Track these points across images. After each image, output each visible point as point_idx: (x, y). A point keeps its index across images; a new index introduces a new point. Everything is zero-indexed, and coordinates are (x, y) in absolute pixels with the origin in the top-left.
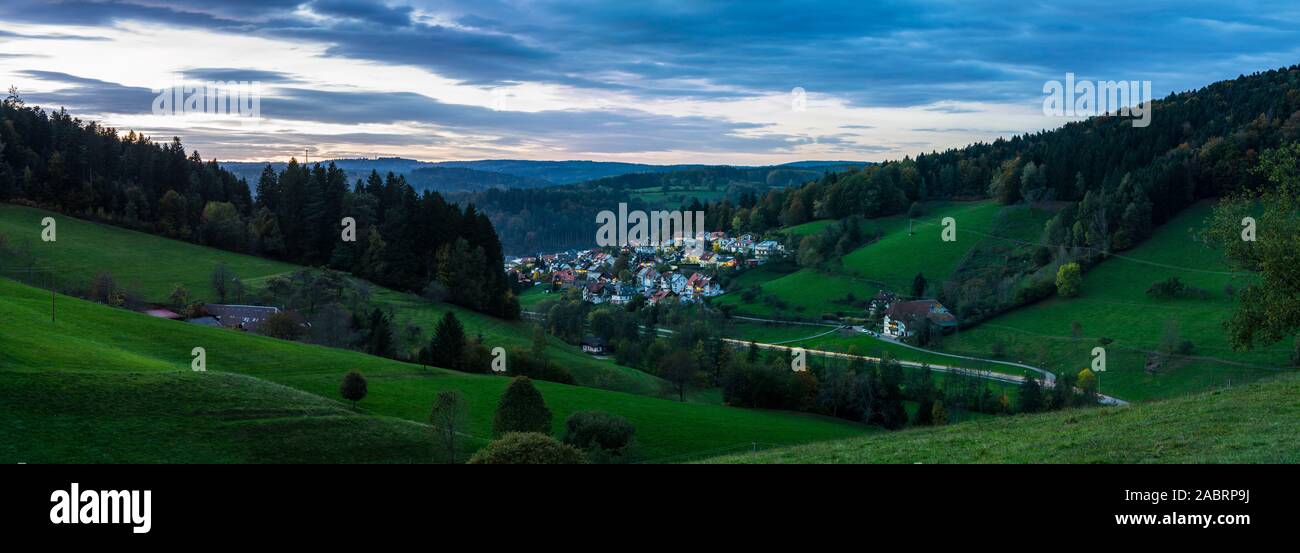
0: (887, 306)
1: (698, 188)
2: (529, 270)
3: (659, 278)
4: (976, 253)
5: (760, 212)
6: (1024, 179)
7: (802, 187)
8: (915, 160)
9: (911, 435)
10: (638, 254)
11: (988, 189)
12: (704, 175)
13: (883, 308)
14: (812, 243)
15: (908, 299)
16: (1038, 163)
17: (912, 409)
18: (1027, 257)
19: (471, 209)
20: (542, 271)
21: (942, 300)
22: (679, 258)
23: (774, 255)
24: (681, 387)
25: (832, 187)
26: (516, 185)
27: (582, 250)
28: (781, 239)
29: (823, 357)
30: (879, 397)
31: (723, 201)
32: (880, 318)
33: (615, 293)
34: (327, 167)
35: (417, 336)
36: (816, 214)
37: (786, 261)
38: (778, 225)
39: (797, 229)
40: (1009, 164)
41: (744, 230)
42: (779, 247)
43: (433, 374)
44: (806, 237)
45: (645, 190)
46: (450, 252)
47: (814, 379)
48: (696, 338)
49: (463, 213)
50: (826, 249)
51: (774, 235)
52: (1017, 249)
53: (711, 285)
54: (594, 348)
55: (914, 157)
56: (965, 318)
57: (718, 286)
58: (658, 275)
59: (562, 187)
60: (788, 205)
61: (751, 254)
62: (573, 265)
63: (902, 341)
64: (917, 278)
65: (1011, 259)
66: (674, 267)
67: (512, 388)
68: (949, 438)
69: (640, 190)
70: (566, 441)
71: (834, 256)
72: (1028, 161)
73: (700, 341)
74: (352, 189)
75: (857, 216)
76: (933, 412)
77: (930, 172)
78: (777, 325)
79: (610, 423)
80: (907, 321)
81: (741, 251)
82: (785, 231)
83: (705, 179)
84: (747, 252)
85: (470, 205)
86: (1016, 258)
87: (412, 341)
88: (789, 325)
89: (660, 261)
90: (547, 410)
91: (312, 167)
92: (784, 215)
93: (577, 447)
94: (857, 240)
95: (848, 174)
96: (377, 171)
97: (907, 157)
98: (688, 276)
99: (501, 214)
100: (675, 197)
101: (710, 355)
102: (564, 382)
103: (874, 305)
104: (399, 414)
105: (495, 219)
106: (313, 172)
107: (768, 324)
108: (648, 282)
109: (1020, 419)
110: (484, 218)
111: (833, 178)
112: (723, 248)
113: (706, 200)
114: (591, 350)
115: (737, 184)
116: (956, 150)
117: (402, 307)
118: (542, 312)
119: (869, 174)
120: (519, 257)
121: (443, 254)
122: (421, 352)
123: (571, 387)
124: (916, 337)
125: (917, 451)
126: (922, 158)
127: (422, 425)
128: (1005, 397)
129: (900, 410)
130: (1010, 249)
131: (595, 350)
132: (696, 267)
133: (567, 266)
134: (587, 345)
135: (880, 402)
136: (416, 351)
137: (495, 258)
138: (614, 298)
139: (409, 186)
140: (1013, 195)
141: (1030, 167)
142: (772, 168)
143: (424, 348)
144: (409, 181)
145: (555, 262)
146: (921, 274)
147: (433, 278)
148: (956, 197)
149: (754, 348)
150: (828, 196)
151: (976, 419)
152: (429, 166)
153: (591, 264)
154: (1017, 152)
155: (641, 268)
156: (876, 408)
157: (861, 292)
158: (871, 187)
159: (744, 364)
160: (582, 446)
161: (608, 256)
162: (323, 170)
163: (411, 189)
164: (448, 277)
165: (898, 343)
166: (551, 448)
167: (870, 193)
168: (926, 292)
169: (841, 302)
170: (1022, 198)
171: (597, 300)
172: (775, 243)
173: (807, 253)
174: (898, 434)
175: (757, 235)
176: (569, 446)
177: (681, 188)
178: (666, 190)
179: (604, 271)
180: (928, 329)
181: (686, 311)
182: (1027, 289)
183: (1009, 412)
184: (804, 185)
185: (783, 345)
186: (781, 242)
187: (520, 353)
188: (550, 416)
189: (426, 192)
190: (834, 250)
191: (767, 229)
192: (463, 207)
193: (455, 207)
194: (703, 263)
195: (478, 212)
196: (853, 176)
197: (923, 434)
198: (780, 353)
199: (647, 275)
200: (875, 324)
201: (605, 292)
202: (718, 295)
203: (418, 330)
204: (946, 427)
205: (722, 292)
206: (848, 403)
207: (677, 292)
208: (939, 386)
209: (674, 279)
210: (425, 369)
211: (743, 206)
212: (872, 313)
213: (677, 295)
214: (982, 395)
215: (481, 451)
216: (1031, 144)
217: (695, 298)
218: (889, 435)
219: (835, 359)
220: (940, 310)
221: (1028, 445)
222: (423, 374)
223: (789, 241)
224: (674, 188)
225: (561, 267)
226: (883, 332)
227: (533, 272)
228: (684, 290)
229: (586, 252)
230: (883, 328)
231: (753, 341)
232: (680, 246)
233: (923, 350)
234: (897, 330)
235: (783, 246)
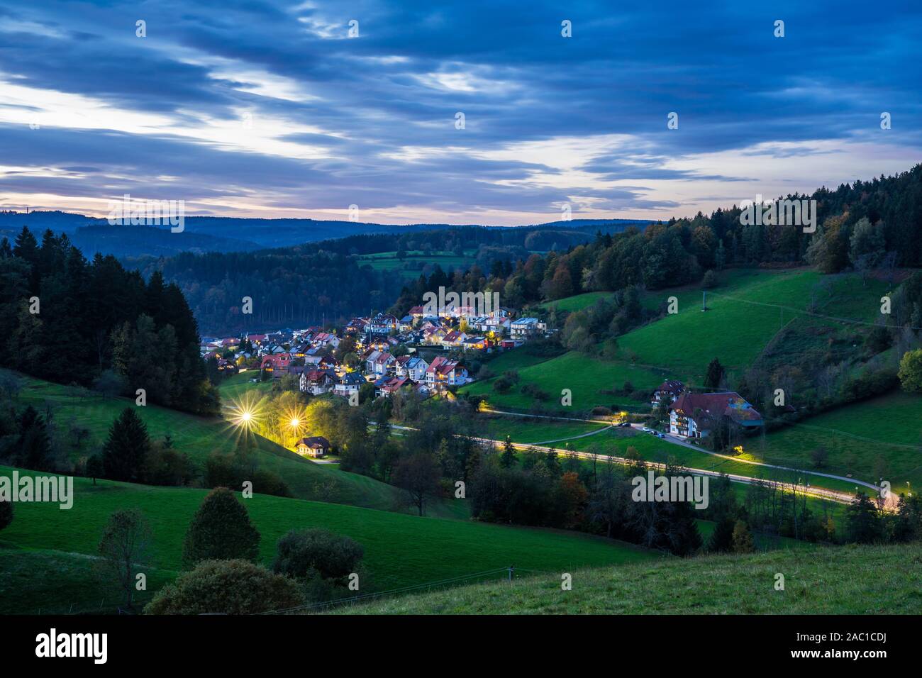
0: (674, 399)
1: (441, 253)
2: (232, 354)
3: (393, 363)
4: (789, 334)
5: (517, 282)
6: (854, 240)
7: (568, 252)
8: (710, 217)
9: (708, 564)
10: (367, 334)
11: (805, 253)
12: (448, 237)
13: (668, 402)
14: (581, 320)
15: (703, 391)
16: (873, 219)
17: (706, 531)
18: (858, 340)
19: (157, 278)
20: (248, 355)
21: (744, 393)
22: (417, 339)
23: (534, 334)
24: (420, 498)
25: (605, 252)
26: (214, 248)
27: (298, 329)
28: (543, 315)
29: (594, 463)
31: (472, 269)
32: (665, 412)
33: (339, 382)
35: (84, 441)
36: (585, 285)
37: (550, 342)
38: (538, 298)
39: (562, 303)
40: (834, 222)
42: (540, 326)
43: (109, 489)
44: (573, 314)
45: (377, 255)
46: (130, 333)
47: (583, 488)
48: (438, 437)
49: (147, 282)
50: (599, 328)
51: (536, 310)
52: (845, 330)
53: (457, 371)
54: (313, 448)
55: (708, 214)
56: (775, 417)
57: (465, 373)
58: (393, 359)
59: (273, 251)
60: (551, 275)
61: (506, 333)
62: (287, 348)
63: (693, 442)
64: (712, 365)
65: (835, 342)
66: (412, 350)
67: (208, 504)
68: (756, 571)
69: (370, 256)
70: (278, 569)
71: (608, 336)
72: (861, 217)
73: (444, 441)
75: (637, 287)
76: (734, 535)
77: (729, 232)
78: (539, 421)
79: (332, 544)
80: (700, 418)
81: (493, 329)
82: (547, 306)
83: (449, 242)
84: (500, 330)
85: (156, 273)
86: (842, 342)
87: (78, 447)
88: (552, 421)
89: (395, 342)
90: (253, 529)
92: (546, 286)
93: (291, 576)
94: (637, 316)
95: (627, 236)
96: (29, 228)
97: (700, 213)
98: (429, 361)
99: (195, 286)
100: (414, 263)
101: (456, 458)
102: (275, 494)
103: (658, 398)
104: (57, 545)
105: (189, 290)
107: (526, 419)
108: (379, 368)
109: (853, 552)
110: (175, 290)
111: (608, 241)
112: (472, 326)
113: (451, 269)
114: (310, 452)
115: (489, 248)
117: (64, 404)
119: (651, 235)
120: (220, 339)
121: (121, 335)
122: (89, 461)
123: (284, 500)
124: (711, 439)
125: (715, 585)
126: (719, 215)
127: (88, 557)
128: (830, 521)
129: (692, 530)
130: (835, 330)
131: (316, 452)
132: (439, 349)
133: (280, 349)
134: (304, 445)
135: (666, 520)
136: (83, 460)
137: (189, 338)
138: (339, 387)
139: (74, 248)
140: (840, 260)
141: (863, 224)
142: (531, 229)
143: (93, 457)
144: (75, 242)
145: (264, 344)
146: (717, 361)
147: (107, 366)
148: (763, 264)
149: (510, 450)
150: (600, 263)
151: (791, 547)
152: (100, 223)
153: (310, 346)
154: (845, 205)
155: (373, 350)
156: (660, 528)
157: (641, 380)
158: (653, 252)
159: (497, 469)
160: (298, 575)
161: (331, 336)
163: (77, 253)
164: (126, 364)
165: (688, 445)
166: (257, 579)
167: (653, 259)
168: (723, 382)
169: (618, 393)
170: (851, 265)
171: (318, 390)
172: (535, 321)
173: (574, 333)
174: (690, 562)
175: (513, 310)
176: (281, 575)
177: (420, 253)
178: (402, 256)
179: (326, 355)
180: (726, 428)
182: (857, 381)
183: (836, 542)
184: (571, 249)
185: (544, 445)
186: (543, 320)
187: (220, 458)
188: (257, 536)
189: (98, 256)
190: (607, 329)
191: (525, 303)
192: (147, 277)
193: (137, 276)
194: (447, 345)
195: (166, 282)
196: (632, 239)
197: (724, 564)
198: (542, 455)
199: (380, 360)
200: (660, 422)
201: (327, 380)
202: (466, 384)
203: (85, 433)
204: (752, 555)
205: (470, 380)
206: (626, 521)
207: (415, 381)
208: (741, 501)
209: (412, 364)
210: (95, 484)
211: (496, 275)
212: (655, 407)
213: (415, 384)
214: (798, 515)
215: (167, 587)
216: (864, 196)
217: (437, 387)
218: (678, 562)
219: (609, 465)
220: (741, 405)
221: (864, 586)
222: (91, 490)
223: (552, 317)
224: (411, 253)
225: (273, 349)
226: (669, 432)
227: (237, 356)
228: (424, 377)
229: (304, 331)
230: (669, 426)
231: (509, 441)
232: (420, 325)
233: (721, 456)
234: (687, 429)
235: (545, 324)
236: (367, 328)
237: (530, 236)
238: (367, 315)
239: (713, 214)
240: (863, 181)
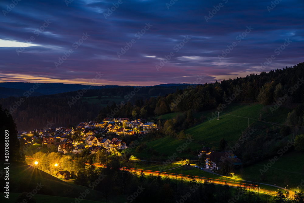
0: (207, 154)
1: (115, 97)
5: (145, 108)
6: (276, 92)
7: (166, 96)
8: (220, 83)
10: (86, 129)
11: (257, 97)
13: (205, 155)
14: (171, 123)
15: (217, 151)
16: (283, 84)
20: (37, 138)
22: (106, 131)
23: (152, 129)
28: (156, 121)
29: (176, 180)
32: (204, 160)
33: (74, 149)
37: (158, 132)
38: (154, 115)
40: (268, 85)
41: (137, 118)
42: (155, 125)
44: (168, 121)
45: (90, 98)
50: (178, 126)
51: (153, 119)
53: (122, 144)
56: (246, 161)
57: (125, 144)
58: (96, 139)
60: (159, 105)
61: (141, 129)
63: (215, 172)
64: (222, 140)
66: (104, 135)
69: (87, 98)
72: (278, 83)
75: (192, 110)
78: (154, 163)
80: (217, 162)
82: (157, 117)
84: (139, 127)
89: (97, 132)
92: (157, 110)
94: (192, 122)
98: (110, 139)
103: (201, 154)
108: (91, 143)
111: (181, 92)
112: (128, 126)
114: (62, 177)
116: (241, 78)
119: (198, 90)
120: (26, 132)
130: (269, 127)
132: (114, 135)
133: (50, 135)
140: (270, 100)
142: (151, 87)
145: (44, 133)
146: (224, 139)
148: (241, 101)
149: (143, 175)
153: (62, 134)
154: (272, 79)
155: (87, 136)
157: (194, 146)
158: (199, 97)
161: (71, 130)
165: (212, 172)
167: (198, 99)
168: (226, 148)
169: (185, 152)
170: (275, 102)
171: (65, 152)
172: (153, 123)
173: (168, 128)
179: (69, 137)
184: (167, 95)
186: (155, 123)
190: (181, 127)
191: (149, 117)
198: (155, 177)
199: (91, 139)
201: (70, 148)
202: (125, 149)
205: (127, 147)
207: (105, 148)
209: (104, 141)
211: (137, 105)
212: (200, 158)
219: (182, 181)
220: (233, 157)
223: (159, 122)
224: (103, 97)
225: (47, 135)
226: (205, 167)
228: (108, 146)
229: (60, 128)
230: (205, 165)
231: (142, 172)
232: (107, 125)
233: (225, 177)
234: (212, 166)
235: (157, 125)
236: (86, 127)
237: (151, 90)
238: (86, 122)
239: (222, 81)
240: (279, 69)
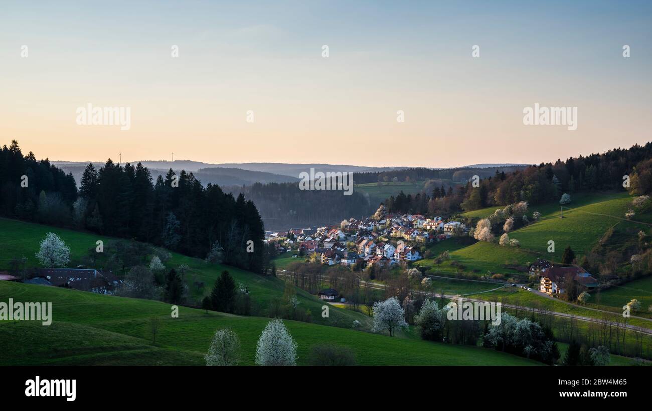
0: (543, 270)
1: (403, 183)
2: (283, 241)
3: (375, 247)
4: (615, 233)
8: (565, 162)
10: (360, 230)
12: (408, 175)
13: (540, 272)
15: (560, 266)
19: (241, 197)
20: (292, 242)
21: (586, 266)
22: (389, 233)
23: (457, 230)
24: (391, 326)
25: (501, 183)
26: (273, 181)
27: (320, 227)
28: (464, 220)
30: (538, 338)
31: (421, 193)
32: (537, 279)
33: (344, 258)
34: (136, 166)
35: (201, 289)
36: (489, 202)
37: (467, 236)
38: (460, 210)
39: (476, 213)
41: (436, 213)
42: (462, 226)
43: (213, 316)
44: (482, 219)
49: (236, 200)
50: (497, 227)
51: (458, 217)
53: (412, 253)
54: (328, 296)
55: (564, 160)
56: (606, 282)
57: (417, 253)
58: (375, 245)
60: (469, 196)
61: (441, 230)
62: (314, 238)
63: (554, 296)
64: (567, 250)
66: (386, 240)
71: (503, 232)
74: (154, 182)
76: (580, 352)
77: (577, 171)
78: (461, 282)
80: (559, 282)
81: (434, 228)
82: (466, 214)
83: (408, 177)
84: (439, 228)
85: (241, 195)
87: (198, 292)
88: (469, 282)
89: (376, 235)
91: (124, 166)
92: (465, 203)
95: (514, 173)
96: (173, 169)
97: (559, 160)
98: (396, 246)
99: (263, 202)
103: (533, 269)
105: (259, 204)
106: (125, 169)
107: (453, 281)
108: (367, 250)
110: (251, 204)
111: (502, 176)
112: (421, 226)
114: (327, 298)
115: (431, 181)
116: (598, 154)
118: (292, 271)
119: (529, 173)
120: (276, 232)
122: (204, 300)
124: (566, 294)
126: (571, 161)
129: (555, 348)
131: (330, 298)
132: (401, 239)
133: (310, 238)
134: (323, 294)
135: (538, 341)
136: (201, 299)
137: (259, 231)
138: (344, 261)
139: (197, 181)
142: (458, 169)
143: (207, 298)
144: (197, 178)
145: (301, 235)
146: (569, 248)
149: (443, 298)
152: (211, 167)
153: (327, 237)
155: (363, 240)
156: (535, 347)
157: (523, 259)
158: (531, 183)
161: (339, 232)
162: (133, 168)
163: (198, 183)
165: (551, 298)
167: (530, 187)
168: (574, 261)
169: (508, 267)
171: (331, 262)
172: (459, 223)
173: (482, 231)
175: (445, 217)
177: (391, 183)
178: (380, 185)
179: (336, 242)
180: (575, 288)
181: (393, 272)
186: (462, 222)
189: (209, 185)
190: (502, 229)
191: (453, 213)
192: (236, 197)
193: (230, 196)
194: (406, 237)
195: (246, 200)
196: (518, 175)
199: (367, 245)
200: (534, 283)
201: (337, 257)
202: (418, 260)
203: (202, 285)
205: (420, 257)
206: (514, 342)
207: (387, 257)
209: (386, 248)
210: (207, 313)
211: (435, 196)
212: (531, 275)
213: (388, 260)
214: (620, 342)
217: (401, 261)
220: (584, 275)
222: (205, 316)
223: (469, 221)
224: (385, 183)
225: (305, 238)
226: (540, 290)
227: (285, 242)
228: (393, 255)
229: (323, 228)
230: (540, 287)
231: (443, 294)
232: (390, 225)
233: (571, 304)
234: (551, 288)
235: (465, 225)
236: (360, 227)
237: (455, 174)
238: (360, 219)
239: (567, 160)
